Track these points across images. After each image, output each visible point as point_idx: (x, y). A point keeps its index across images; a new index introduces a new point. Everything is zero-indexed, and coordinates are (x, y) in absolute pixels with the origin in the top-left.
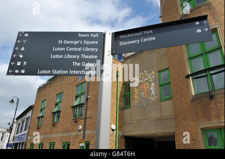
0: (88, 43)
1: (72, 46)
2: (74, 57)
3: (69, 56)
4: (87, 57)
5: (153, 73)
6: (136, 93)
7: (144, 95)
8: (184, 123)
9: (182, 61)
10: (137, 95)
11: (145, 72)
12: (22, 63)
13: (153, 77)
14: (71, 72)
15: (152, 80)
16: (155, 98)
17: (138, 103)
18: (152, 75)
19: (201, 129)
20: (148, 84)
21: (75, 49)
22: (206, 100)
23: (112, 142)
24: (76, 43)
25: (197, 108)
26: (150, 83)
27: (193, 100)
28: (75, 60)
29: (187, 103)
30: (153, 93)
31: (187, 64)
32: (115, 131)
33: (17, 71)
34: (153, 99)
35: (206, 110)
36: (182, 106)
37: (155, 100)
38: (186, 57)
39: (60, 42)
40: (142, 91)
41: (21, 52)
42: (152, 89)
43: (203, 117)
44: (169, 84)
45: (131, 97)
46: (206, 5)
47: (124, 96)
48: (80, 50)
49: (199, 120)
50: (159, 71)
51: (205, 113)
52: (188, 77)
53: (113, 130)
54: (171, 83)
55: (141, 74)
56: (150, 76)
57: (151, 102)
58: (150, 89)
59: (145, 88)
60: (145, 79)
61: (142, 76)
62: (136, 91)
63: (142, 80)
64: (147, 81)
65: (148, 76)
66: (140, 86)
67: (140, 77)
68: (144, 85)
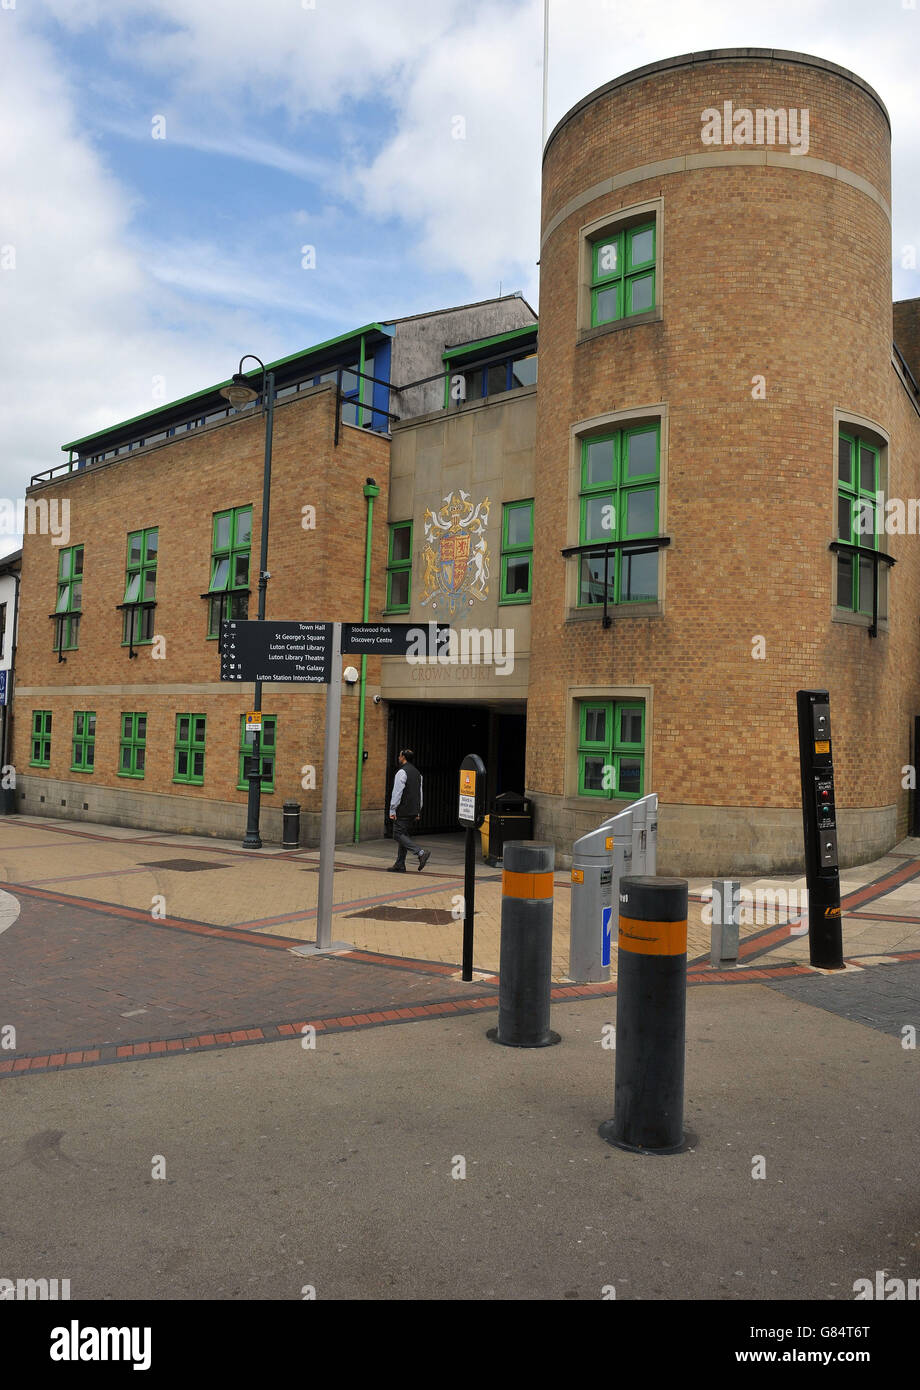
0: (312, 638)
1: (293, 642)
2: (297, 658)
3: (291, 658)
4: (312, 658)
5: (487, 504)
6: (431, 567)
7: (455, 576)
8: (542, 678)
9: (561, 499)
10: (433, 573)
11: (464, 495)
12: (236, 666)
13: (485, 518)
14: (295, 678)
15: (480, 530)
16: (484, 592)
17: (433, 600)
18: (483, 511)
19: (575, 699)
20: (468, 541)
21: (297, 647)
22: (595, 628)
23: (349, 719)
24: (298, 638)
25: (573, 645)
26: (476, 539)
27: (569, 623)
28: (298, 662)
29: (555, 627)
30: (480, 574)
31: (573, 510)
32: (357, 687)
33: (232, 677)
34: (478, 594)
35: (591, 655)
36: (546, 633)
37: (483, 598)
38: (573, 488)
39: (278, 637)
40: (448, 562)
41: (232, 651)
42: (478, 559)
43: (581, 671)
44: (529, 554)
45: (413, 578)
46: (650, 325)
47: (388, 569)
48: (303, 648)
49: (572, 678)
50: (504, 504)
51: (587, 660)
52: (567, 553)
53: (350, 683)
54: (533, 554)
55: (448, 499)
56: (476, 514)
57: (471, 602)
58: (473, 559)
59: (458, 553)
60: (462, 522)
61: (451, 508)
62: (428, 559)
63: (449, 524)
64: (465, 531)
65: (471, 514)
66: (444, 543)
67: (445, 510)
68: (456, 544)
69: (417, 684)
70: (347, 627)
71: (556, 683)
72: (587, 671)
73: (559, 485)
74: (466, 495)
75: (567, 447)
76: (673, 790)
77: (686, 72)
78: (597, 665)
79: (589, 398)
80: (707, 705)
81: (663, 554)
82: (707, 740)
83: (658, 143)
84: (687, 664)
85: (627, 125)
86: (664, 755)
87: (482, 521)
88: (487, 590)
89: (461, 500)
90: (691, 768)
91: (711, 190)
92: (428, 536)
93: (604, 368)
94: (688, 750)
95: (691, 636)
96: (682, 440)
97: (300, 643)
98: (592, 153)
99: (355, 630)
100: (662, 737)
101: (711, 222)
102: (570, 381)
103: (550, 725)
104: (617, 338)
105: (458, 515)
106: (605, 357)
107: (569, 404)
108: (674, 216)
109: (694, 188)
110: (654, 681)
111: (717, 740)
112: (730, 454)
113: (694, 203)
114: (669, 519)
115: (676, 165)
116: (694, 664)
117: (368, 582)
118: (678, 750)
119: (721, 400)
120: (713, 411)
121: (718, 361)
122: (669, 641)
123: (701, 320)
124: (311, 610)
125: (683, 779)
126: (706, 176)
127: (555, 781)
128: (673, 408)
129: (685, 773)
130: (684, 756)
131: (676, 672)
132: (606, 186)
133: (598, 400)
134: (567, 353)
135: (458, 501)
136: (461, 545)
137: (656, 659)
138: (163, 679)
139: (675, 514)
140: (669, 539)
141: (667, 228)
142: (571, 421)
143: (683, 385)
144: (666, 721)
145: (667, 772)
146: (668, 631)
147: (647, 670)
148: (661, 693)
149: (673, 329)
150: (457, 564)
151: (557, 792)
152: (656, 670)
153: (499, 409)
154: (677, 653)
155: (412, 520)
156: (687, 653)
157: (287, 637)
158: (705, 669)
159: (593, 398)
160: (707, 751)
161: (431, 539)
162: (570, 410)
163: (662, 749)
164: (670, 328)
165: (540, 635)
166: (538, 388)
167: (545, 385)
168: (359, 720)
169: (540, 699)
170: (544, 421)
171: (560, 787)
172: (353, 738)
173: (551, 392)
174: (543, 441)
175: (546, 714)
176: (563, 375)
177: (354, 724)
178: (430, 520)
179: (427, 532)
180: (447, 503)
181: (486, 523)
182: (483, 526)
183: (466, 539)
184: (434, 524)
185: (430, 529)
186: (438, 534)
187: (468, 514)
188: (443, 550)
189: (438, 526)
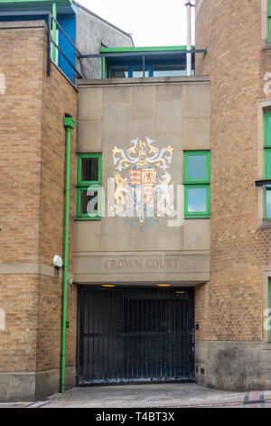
5: (170, 149)
8: (236, 266)
9: (251, 148)
11: (149, 141)
13: (169, 159)
15: (165, 167)
18: (167, 154)
19: (268, 277)
23: (54, 296)
27: (262, 229)
29: (249, 231)
31: (262, 156)
32: (61, 271)
36: (238, 236)
38: (262, 142)
44: (207, 186)
47: (77, 187)
49: (267, 264)
50: (184, 151)
52: (259, 183)
53: (57, 268)
54: (211, 185)
55: (135, 142)
56: (161, 155)
59: (145, 180)
60: (148, 159)
61: (138, 149)
62: (117, 182)
63: (137, 160)
64: (151, 165)
65: (156, 155)
66: (132, 172)
67: (132, 150)
68: (144, 174)
69: (110, 271)
71: (251, 268)
73: (248, 139)
74: (152, 141)
75: (256, 115)
87: (166, 160)
89: (147, 144)
92: (117, 165)
102: (256, 72)
103: (246, 295)
107: (255, 87)
127: (253, 332)
135: (144, 144)
136: (149, 175)
142: (257, 98)
151: (255, 340)
153: (178, 87)
155: (101, 153)
161: (120, 168)
162: (257, 91)
165: (230, 237)
166: (211, 78)
167: (226, 74)
168: (62, 297)
169: (231, 279)
170: (227, 98)
171: (260, 336)
172: (59, 312)
173: (235, 79)
174: (226, 111)
175: (241, 289)
176: (249, 68)
177: (60, 300)
178: (118, 155)
179: (115, 163)
180: (134, 145)
181: (170, 162)
182: (168, 164)
183: (153, 171)
184: (122, 158)
185: (118, 162)
186: (127, 166)
187: (153, 154)
188: (132, 177)
189: (126, 160)
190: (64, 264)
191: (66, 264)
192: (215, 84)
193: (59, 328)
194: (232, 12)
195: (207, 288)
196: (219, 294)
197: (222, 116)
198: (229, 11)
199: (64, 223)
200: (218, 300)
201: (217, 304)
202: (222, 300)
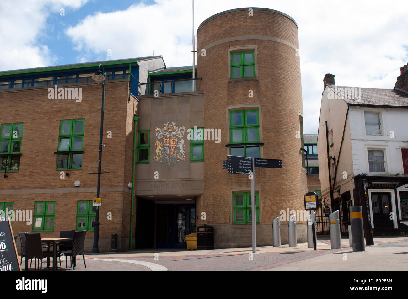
0: (248, 162)
1: (244, 163)
2: (245, 167)
3: (244, 167)
4: (249, 168)
5: (184, 128)
6: (159, 148)
7: (170, 151)
8: (216, 186)
10: (160, 150)
11: (173, 124)
12: (231, 169)
14: (245, 173)
15: (181, 136)
16: (183, 157)
17: (160, 160)
18: (182, 130)
19: (232, 192)
21: (245, 164)
24: (245, 162)
26: (179, 139)
28: (245, 168)
30: (182, 151)
31: (229, 132)
33: (231, 172)
34: (181, 158)
36: (217, 171)
37: (183, 159)
38: (228, 126)
39: (241, 161)
40: (166, 146)
41: (230, 164)
42: (181, 146)
43: (235, 183)
45: (150, 151)
46: (255, 81)
47: (137, 148)
48: (246, 165)
49: (231, 185)
51: (238, 179)
52: (227, 146)
53: (129, 188)
54: (205, 145)
55: (167, 125)
56: (179, 131)
57: (178, 161)
58: (178, 146)
59: (171, 143)
60: (173, 133)
61: (168, 128)
62: (157, 144)
63: (167, 133)
64: (174, 136)
65: (177, 130)
66: (165, 139)
67: (165, 128)
68: (171, 140)
69: (153, 189)
70: (255, 159)
71: (224, 187)
72: (237, 183)
73: (222, 124)
74: (175, 124)
75: (225, 113)
76: (269, 219)
77: (262, 12)
78: (242, 181)
79: (234, 99)
80: (277, 193)
81: (262, 148)
82: (277, 203)
83: (254, 30)
84: (271, 181)
85: (244, 22)
86: (266, 208)
87: (182, 133)
88: (185, 157)
89: (172, 125)
90: (274, 212)
91: (270, 47)
93: (239, 91)
94: (273, 207)
95: (271, 172)
96: (266, 115)
97: (246, 163)
98: (232, 27)
99: (257, 160)
100: (265, 203)
101: (270, 55)
102: (226, 93)
103: (221, 201)
104: (244, 83)
105: (171, 130)
106: (240, 88)
107: (226, 100)
108: (260, 52)
109: (265, 45)
110: (261, 186)
111: (280, 203)
112: (278, 121)
113: (266, 49)
114: (263, 138)
115: (260, 37)
116: (273, 181)
117: (135, 152)
118: (270, 206)
119: (275, 105)
120: (274, 108)
121: (274, 94)
122: (265, 174)
123: (269, 82)
124: (119, 160)
125: (271, 215)
126: (268, 42)
127: (225, 219)
128: (262, 106)
129: (272, 213)
130: (271, 208)
131: (268, 183)
132: (238, 38)
133: (238, 100)
134: (224, 84)
135: (171, 126)
136: (173, 141)
137: (262, 179)
138: (26, 187)
139: (265, 136)
140: (264, 143)
141: (258, 55)
142: (226, 105)
143: (265, 100)
144: (266, 198)
145: (267, 213)
146: (265, 170)
147: (259, 182)
148: (264, 189)
149: (262, 83)
150: (171, 147)
151: (226, 223)
152: (262, 182)
153: (188, 97)
154: (268, 177)
155: (150, 130)
156: (271, 178)
157: (243, 161)
158: (275, 182)
159: (236, 99)
160: (277, 207)
161: (159, 138)
162: (226, 102)
163: (265, 206)
164: (260, 83)
165: (214, 172)
166: (204, 92)
167: (211, 92)
168: (131, 203)
169: (215, 193)
170: (212, 103)
171: (228, 221)
172: (130, 209)
173: (216, 95)
174: (211, 110)
175: (219, 197)
176: (222, 91)
177: (130, 204)
178: (158, 131)
179: (157, 135)
180: (166, 126)
181: (184, 134)
182: (182, 135)
183: (175, 139)
184: (160, 133)
185: (158, 135)
186: (162, 136)
187: (175, 130)
188: (165, 142)
189: (162, 133)
190: (132, 186)
191: (133, 186)
192: (206, 96)
193: (130, 217)
194: (214, 64)
195: (202, 197)
196: (208, 200)
197: (209, 112)
198: (213, 63)
199: (133, 166)
200: (208, 203)
201: (207, 205)
202: (209, 203)
